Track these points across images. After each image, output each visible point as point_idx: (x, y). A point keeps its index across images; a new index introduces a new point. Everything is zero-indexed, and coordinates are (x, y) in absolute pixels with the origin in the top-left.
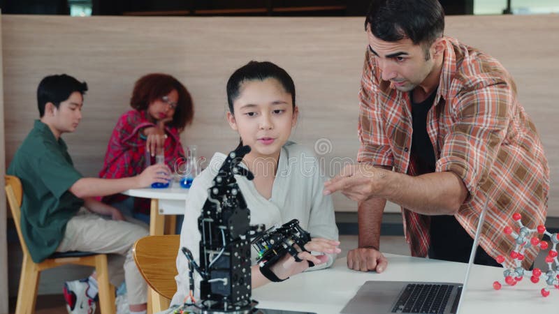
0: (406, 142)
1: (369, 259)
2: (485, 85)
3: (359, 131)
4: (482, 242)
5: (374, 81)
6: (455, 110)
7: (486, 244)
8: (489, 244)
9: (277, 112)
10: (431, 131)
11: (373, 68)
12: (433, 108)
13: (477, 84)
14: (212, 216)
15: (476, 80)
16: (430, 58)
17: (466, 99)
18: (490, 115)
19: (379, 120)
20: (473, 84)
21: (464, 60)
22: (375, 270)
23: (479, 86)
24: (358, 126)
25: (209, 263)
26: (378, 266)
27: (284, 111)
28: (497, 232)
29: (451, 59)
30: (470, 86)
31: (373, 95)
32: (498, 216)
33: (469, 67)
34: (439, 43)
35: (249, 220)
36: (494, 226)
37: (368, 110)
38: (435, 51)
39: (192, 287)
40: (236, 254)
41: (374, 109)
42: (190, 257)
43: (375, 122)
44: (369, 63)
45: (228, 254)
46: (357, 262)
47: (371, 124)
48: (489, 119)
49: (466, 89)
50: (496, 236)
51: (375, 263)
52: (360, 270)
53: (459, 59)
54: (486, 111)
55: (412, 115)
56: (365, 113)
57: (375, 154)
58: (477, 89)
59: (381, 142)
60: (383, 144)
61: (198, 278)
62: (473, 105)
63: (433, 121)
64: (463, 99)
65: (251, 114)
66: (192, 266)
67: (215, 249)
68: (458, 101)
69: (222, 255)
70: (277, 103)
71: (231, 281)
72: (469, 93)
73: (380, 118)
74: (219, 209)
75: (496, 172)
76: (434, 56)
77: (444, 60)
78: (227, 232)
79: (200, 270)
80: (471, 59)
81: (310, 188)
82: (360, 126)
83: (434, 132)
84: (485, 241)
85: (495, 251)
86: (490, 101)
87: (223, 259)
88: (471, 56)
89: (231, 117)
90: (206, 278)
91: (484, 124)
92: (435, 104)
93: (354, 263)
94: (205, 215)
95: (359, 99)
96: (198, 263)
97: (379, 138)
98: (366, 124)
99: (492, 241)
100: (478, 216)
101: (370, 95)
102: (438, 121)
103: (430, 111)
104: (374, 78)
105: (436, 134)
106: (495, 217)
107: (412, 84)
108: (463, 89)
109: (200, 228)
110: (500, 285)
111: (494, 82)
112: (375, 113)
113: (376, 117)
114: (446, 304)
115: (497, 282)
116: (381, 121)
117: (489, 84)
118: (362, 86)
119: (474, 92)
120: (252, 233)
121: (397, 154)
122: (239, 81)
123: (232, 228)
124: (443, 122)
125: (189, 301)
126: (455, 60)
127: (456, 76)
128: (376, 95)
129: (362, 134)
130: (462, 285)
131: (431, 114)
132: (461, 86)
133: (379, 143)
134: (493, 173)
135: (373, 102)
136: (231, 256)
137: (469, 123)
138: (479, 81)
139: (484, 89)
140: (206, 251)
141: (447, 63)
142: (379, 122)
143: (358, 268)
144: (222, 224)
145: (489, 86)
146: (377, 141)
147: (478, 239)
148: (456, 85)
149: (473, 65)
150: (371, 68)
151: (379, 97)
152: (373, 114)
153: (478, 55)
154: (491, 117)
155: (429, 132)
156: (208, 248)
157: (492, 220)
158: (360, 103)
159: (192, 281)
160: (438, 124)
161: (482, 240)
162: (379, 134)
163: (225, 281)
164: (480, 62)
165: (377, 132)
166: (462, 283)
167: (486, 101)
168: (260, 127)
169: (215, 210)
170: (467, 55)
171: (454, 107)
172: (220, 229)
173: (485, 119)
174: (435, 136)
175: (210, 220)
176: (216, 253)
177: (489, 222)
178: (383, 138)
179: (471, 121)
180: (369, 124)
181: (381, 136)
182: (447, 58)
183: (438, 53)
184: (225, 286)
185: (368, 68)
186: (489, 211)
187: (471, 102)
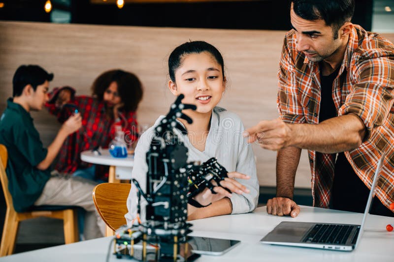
0: (315, 109)
1: (285, 206)
2: (378, 56)
3: (278, 104)
4: (378, 194)
5: (290, 62)
6: (354, 76)
7: (381, 195)
8: (384, 195)
9: (211, 78)
10: (336, 98)
11: (290, 51)
12: (337, 78)
13: (373, 55)
14: (158, 151)
15: (371, 51)
16: (338, 38)
17: (363, 65)
18: (383, 76)
19: (294, 94)
20: (369, 55)
21: (364, 40)
22: (289, 215)
23: (374, 56)
24: (277, 100)
25: (153, 190)
26: (292, 212)
27: (216, 77)
28: (390, 186)
29: (354, 39)
30: (367, 56)
31: (290, 73)
32: (391, 173)
33: (367, 44)
34: (347, 26)
35: (187, 157)
36: (389, 181)
37: (285, 86)
38: (342, 32)
39: (139, 212)
40: (176, 183)
41: (290, 86)
42: (138, 185)
43: (291, 96)
44: (286, 47)
45: (169, 183)
46: (275, 209)
47: (288, 97)
48: (382, 79)
49: (363, 59)
50: (390, 189)
51: (289, 210)
52: (277, 215)
53: (360, 39)
54: (380, 73)
55: (321, 86)
56: (283, 88)
57: (291, 122)
58: (372, 58)
59: (295, 112)
60: (297, 114)
61: (144, 203)
62: (369, 68)
63: (337, 90)
64: (360, 66)
65: (190, 80)
66: (140, 194)
67: (158, 179)
68: (357, 67)
69: (165, 184)
70: (211, 69)
71: (171, 205)
72: (365, 61)
73: (295, 93)
74: (163, 145)
75: (389, 134)
76: (341, 36)
77: (349, 39)
78: (169, 164)
79: (145, 196)
80: (370, 39)
81: (236, 147)
82: (279, 99)
83: (338, 99)
84: (381, 193)
85: (389, 201)
86: (383, 66)
87: (165, 186)
88: (370, 37)
89: (172, 85)
90: (150, 203)
91: (378, 82)
92: (340, 74)
93: (272, 209)
94: (152, 150)
95: (278, 77)
96: (145, 191)
97: (294, 109)
98: (283, 98)
99: (387, 193)
100: (374, 171)
101: (287, 74)
102: (341, 90)
103: (335, 80)
104: (290, 59)
105: (339, 100)
106: (390, 173)
107: (320, 56)
108: (360, 59)
109: (147, 161)
110: (392, 228)
111: (386, 54)
112: (291, 89)
113: (292, 92)
114: (347, 238)
115: (390, 225)
116: (296, 96)
117: (382, 54)
118: (281, 67)
119: (370, 60)
120: (190, 166)
121: (309, 120)
122: (180, 54)
123: (173, 161)
124: (345, 90)
125: (136, 223)
126: (357, 40)
127: (357, 50)
128: (292, 74)
129: (280, 107)
130: (360, 226)
131: (336, 84)
132: (359, 56)
133: (294, 113)
134: (387, 135)
135: (290, 79)
136: (172, 185)
137: (366, 82)
138: (373, 52)
139: (378, 58)
140: (151, 181)
141: (351, 41)
142: (294, 96)
143: (275, 213)
144: (166, 158)
145: (383, 56)
146: (293, 111)
147: (374, 191)
148: (355, 57)
149: (370, 43)
150: (288, 51)
151: (295, 75)
152: (290, 89)
153: (375, 36)
154: (384, 78)
155: (333, 99)
156: (153, 178)
157: (387, 176)
158: (279, 81)
159: (139, 207)
160: (341, 91)
161: (378, 191)
162: (294, 106)
163: (166, 205)
164: (377, 40)
165: (292, 104)
166: (360, 224)
167: (380, 66)
168: (198, 89)
169: (160, 146)
170: (366, 36)
171: (354, 73)
172: (163, 163)
173: (379, 78)
174: (338, 102)
175: (156, 155)
176: (159, 181)
177: (384, 177)
178: (297, 109)
179: (367, 80)
180: (286, 98)
181: (295, 107)
182: (351, 38)
183: (345, 34)
184: (166, 209)
185: (286, 52)
186: (383, 168)
187: (368, 67)
